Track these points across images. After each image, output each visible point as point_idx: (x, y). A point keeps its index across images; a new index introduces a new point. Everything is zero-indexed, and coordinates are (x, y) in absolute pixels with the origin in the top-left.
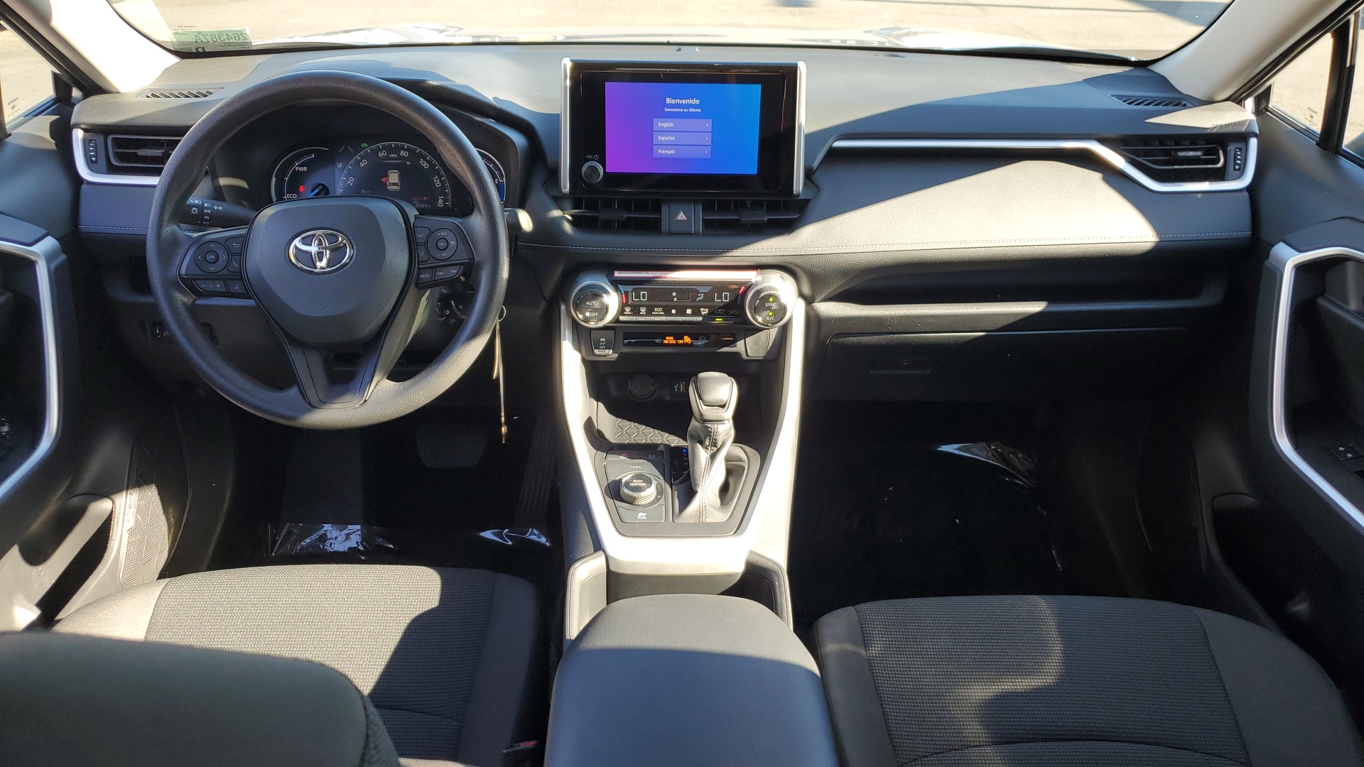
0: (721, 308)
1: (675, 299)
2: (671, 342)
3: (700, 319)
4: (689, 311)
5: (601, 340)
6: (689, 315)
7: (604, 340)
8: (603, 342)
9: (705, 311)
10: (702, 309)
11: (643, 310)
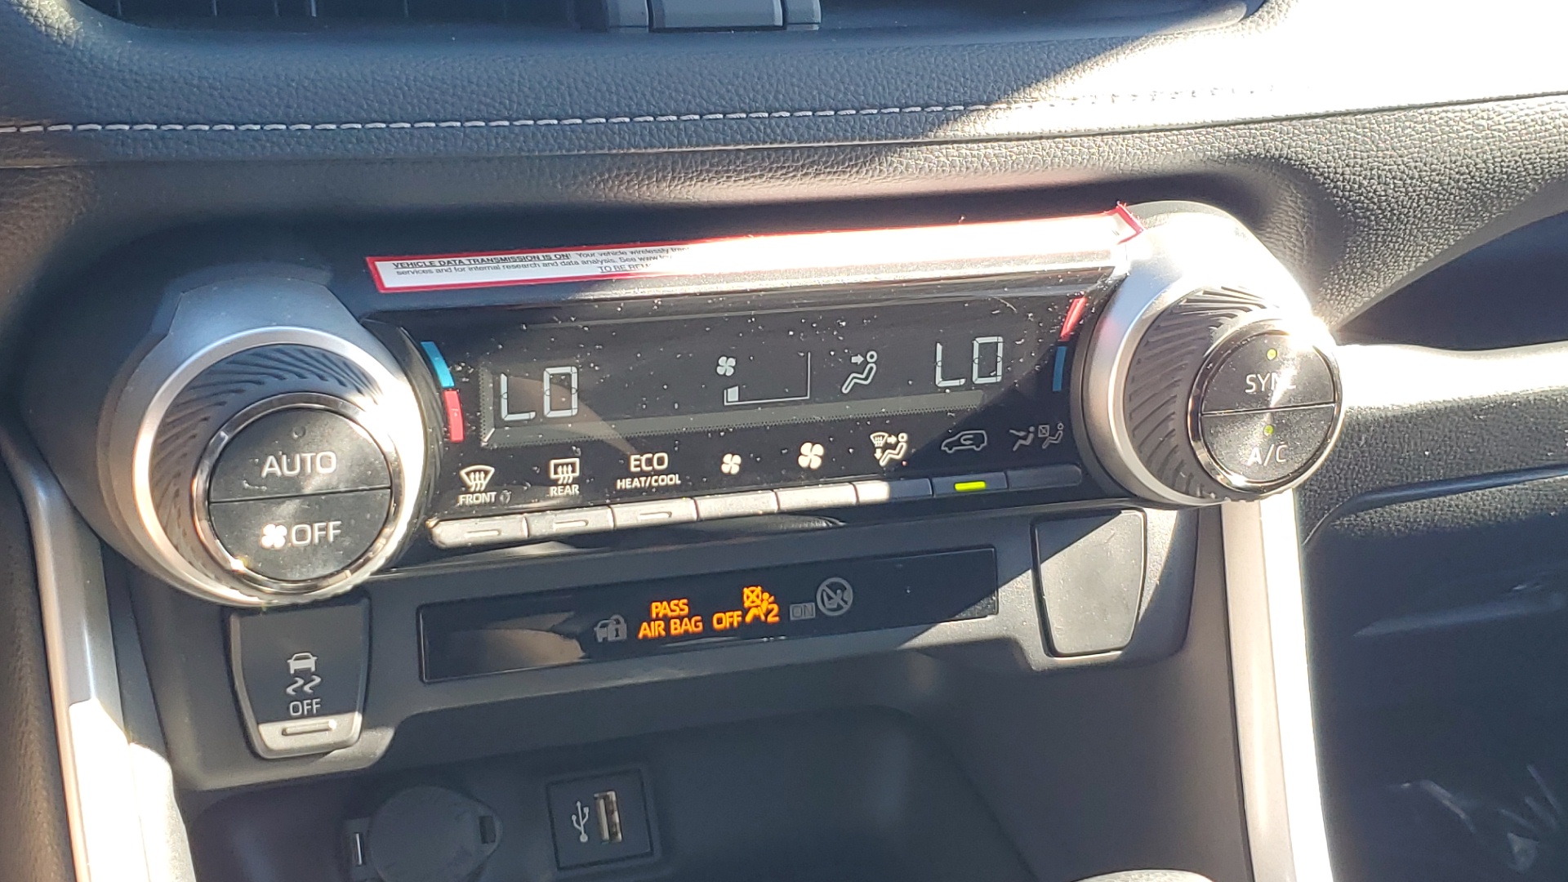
0: (971, 420)
1: (732, 395)
2: (677, 628)
3: (875, 491)
4: (811, 455)
5: (295, 665)
6: (813, 478)
7: (310, 663)
8: (305, 674)
9: (891, 447)
10: (878, 440)
11: (565, 472)
